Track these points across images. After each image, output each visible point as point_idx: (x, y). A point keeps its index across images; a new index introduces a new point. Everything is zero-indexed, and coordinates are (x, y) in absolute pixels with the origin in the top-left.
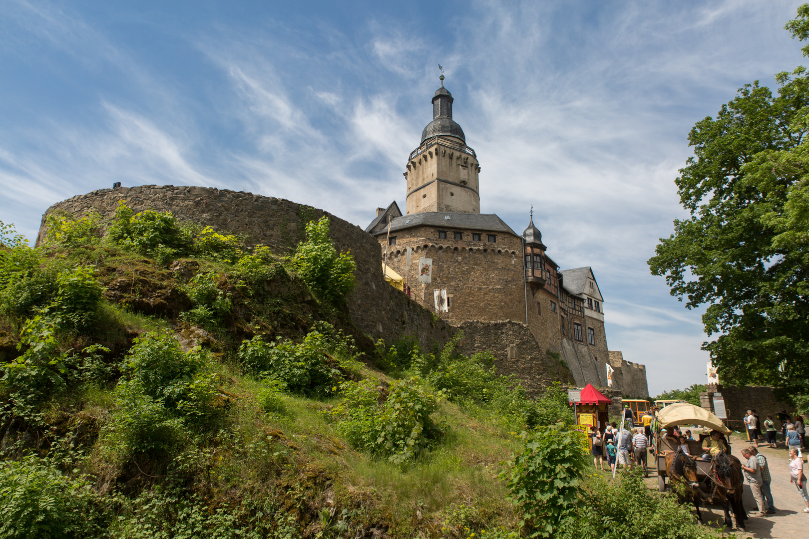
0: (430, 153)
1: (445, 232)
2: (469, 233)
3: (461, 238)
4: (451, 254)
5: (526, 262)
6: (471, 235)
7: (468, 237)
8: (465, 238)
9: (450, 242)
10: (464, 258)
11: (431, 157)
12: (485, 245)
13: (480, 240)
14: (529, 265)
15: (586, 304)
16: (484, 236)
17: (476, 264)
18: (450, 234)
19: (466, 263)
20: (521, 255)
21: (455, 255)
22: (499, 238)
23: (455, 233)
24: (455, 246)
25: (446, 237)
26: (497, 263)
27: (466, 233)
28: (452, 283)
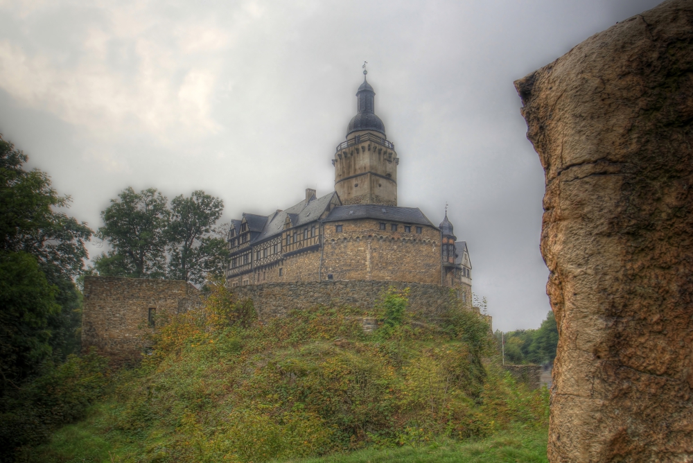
0: (363, 148)
1: (385, 224)
2: (402, 225)
3: (396, 230)
4: (388, 243)
5: (443, 251)
6: (403, 228)
7: (401, 229)
8: (399, 230)
9: (389, 234)
10: (399, 247)
11: (364, 151)
12: (414, 236)
13: (410, 231)
14: (445, 253)
15: (462, 274)
16: (413, 228)
17: (407, 252)
18: (388, 227)
19: (399, 251)
20: (439, 244)
21: (392, 244)
22: (424, 230)
23: (392, 225)
24: (392, 236)
25: (385, 229)
26: (422, 251)
27: (400, 225)
28: (390, 268)
